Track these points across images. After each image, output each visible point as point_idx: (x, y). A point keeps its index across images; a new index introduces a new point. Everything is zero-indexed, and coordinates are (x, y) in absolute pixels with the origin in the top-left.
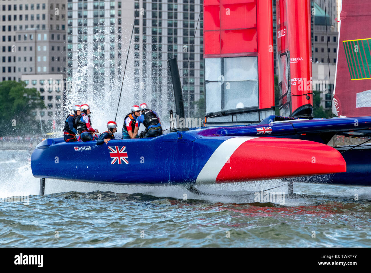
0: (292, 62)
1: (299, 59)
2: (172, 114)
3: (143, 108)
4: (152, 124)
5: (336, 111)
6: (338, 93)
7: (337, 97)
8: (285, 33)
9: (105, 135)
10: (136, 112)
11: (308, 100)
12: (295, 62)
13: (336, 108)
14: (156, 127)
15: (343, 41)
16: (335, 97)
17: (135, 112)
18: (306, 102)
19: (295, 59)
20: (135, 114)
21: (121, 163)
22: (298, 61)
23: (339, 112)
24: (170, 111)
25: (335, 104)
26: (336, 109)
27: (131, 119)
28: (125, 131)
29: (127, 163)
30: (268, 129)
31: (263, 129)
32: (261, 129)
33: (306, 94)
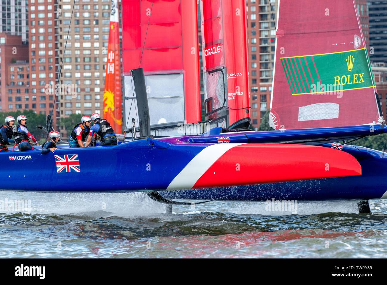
0: (230, 77)
1: (238, 74)
2: (134, 122)
3: (96, 118)
4: (108, 133)
5: (274, 125)
6: (276, 108)
7: (274, 111)
8: (219, 51)
9: (48, 144)
10: (87, 122)
11: (247, 114)
12: (233, 77)
13: (274, 121)
14: (112, 136)
15: (281, 58)
16: (272, 111)
17: (85, 122)
18: (246, 116)
19: (234, 75)
20: (86, 124)
21: (70, 171)
22: (236, 76)
23: (277, 125)
24: (132, 120)
25: (273, 118)
26: (273, 123)
27: (82, 129)
28: (72, 140)
29: (77, 171)
30: (227, 139)
31: (222, 139)
32: (221, 139)
33: (246, 108)
